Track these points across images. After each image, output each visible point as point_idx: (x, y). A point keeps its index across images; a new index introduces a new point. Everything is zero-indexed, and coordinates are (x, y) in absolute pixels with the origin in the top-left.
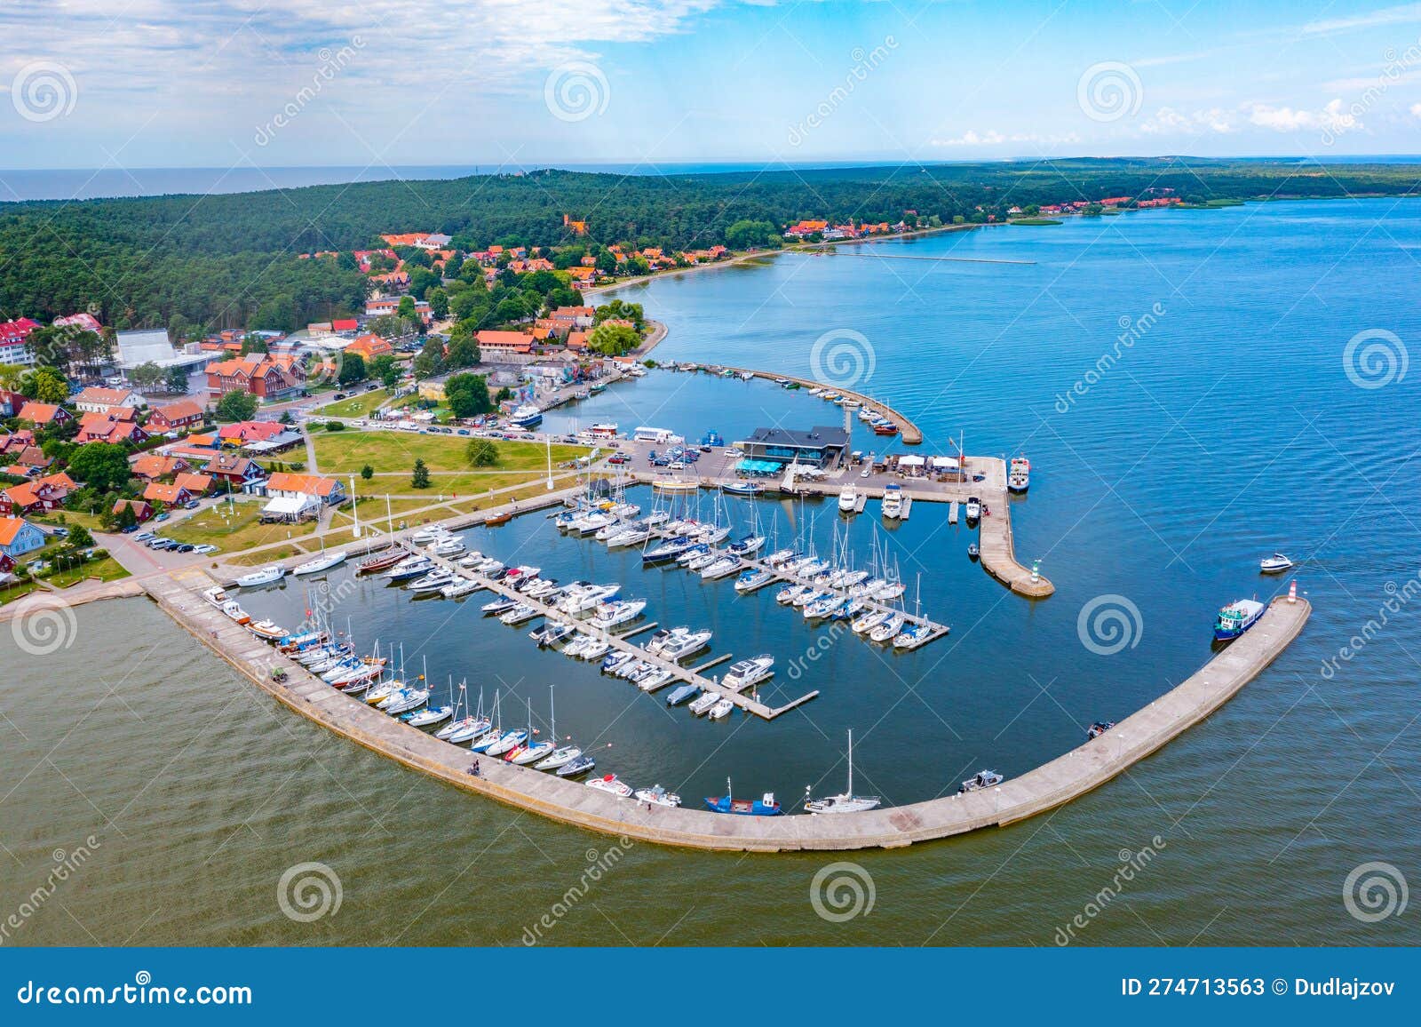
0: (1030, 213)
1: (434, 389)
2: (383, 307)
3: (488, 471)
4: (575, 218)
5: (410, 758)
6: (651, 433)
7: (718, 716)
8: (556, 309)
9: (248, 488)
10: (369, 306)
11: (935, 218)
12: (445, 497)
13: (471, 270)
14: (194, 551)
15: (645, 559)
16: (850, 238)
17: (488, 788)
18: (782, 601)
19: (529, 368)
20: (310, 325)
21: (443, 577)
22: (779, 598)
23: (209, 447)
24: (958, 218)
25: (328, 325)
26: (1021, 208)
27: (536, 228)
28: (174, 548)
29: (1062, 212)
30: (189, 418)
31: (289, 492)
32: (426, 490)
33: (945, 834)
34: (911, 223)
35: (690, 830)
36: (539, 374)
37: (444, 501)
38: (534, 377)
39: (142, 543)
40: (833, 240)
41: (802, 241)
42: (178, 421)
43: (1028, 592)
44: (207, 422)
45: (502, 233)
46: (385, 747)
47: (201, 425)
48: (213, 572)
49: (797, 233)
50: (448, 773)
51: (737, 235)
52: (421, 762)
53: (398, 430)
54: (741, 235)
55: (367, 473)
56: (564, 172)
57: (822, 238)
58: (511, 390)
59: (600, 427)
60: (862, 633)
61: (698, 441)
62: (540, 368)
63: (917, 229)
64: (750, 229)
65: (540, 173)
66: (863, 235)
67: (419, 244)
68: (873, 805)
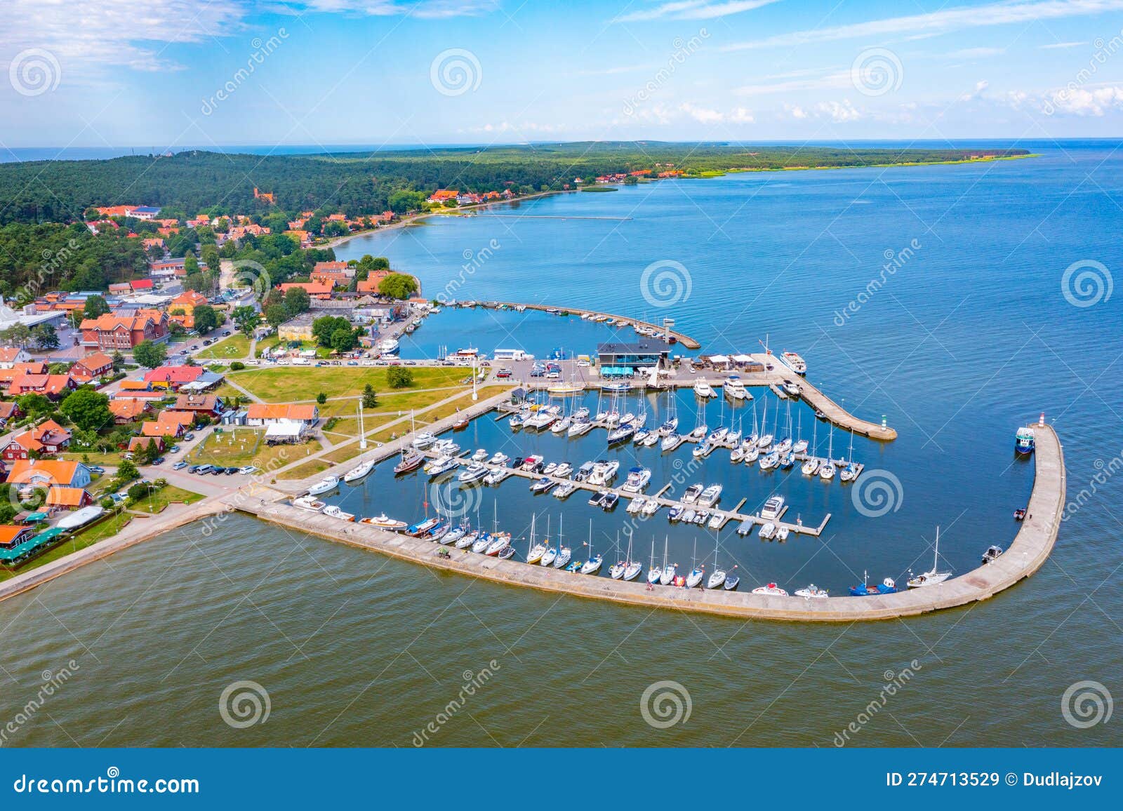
0: (590, 182)
1: (293, 331)
2: (167, 268)
3: (406, 391)
4: (263, 190)
5: (612, 595)
6: (508, 353)
7: (784, 537)
8: (315, 265)
9: (227, 420)
10: (156, 267)
11: (530, 187)
12: (403, 413)
13: (207, 235)
14: (241, 472)
15: (610, 442)
16: (477, 204)
17: (692, 605)
18: (736, 460)
19: (359, 310)
20: (111, 287)
21: (480, 470)
22: (733, 458)
23: (144, 390)
24: (545, 187)
25: (126, 285)
26: (582, 178)
27: (234, 200)
28: (220, 471)
29: (610, 181)
30: (104, 367)
31: (270, 419)
32: (374, 409)
33: (1006, 587)
34: (515, 191)
35: (857, 610)
36: (368, 315)
37: (402, 416)
38: (363, 317)
39: (185, 471)
40: (464, 205)
41: (442, 206)
42: (96, 371)
43: (884, 437)
44: (116, 370)
45: (205, 204)
46: (585, 591)
47: (111, 374)
48: (273, 485)
49: (437, 200)
50: (653, 601)
51: (398, 203)
52: (625, 597)
53: (291, 365)
54: (402, 203)
55: (322, 399)
56: (208, 153)
57: (457, 204)
58: (365, 328)
59: (464, 351)
60: (812, 474)
61: (548, 357)
62: (368, 310)
63: (519, 196)
64: (408, 197)
65: (188, 154)
66: (485, 201)
67: (128, 214)
68: (946, 577)
